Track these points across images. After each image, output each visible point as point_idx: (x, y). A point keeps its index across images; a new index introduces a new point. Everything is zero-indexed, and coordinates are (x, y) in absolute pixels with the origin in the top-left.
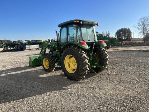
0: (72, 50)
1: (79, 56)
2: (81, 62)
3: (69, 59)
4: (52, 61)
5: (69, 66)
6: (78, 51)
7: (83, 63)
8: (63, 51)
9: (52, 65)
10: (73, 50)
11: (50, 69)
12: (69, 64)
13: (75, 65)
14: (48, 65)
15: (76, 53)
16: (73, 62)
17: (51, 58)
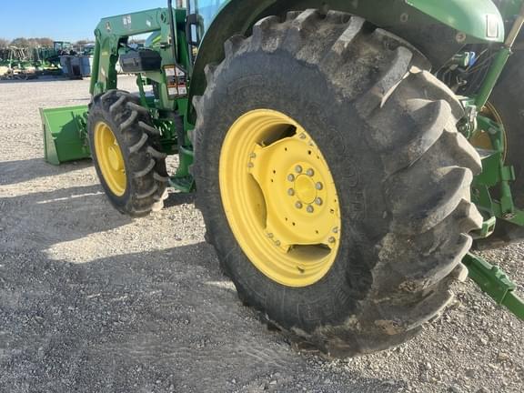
0: (300, 56)
1: (383, 132)
2: (398, 207)
3: (259, 151)
4: (143, 149)
5: (262, 211)
6: (374, 75)
7: (430, 223)
8: (206, 69)
9: (140, 174)
10: (313, 60)
11: (134, 198)
12: (256, 188)
13: (311, 209)
14: (120, 169)
15: (348, 92)
16: (293, 178)
17: (134, 125)
